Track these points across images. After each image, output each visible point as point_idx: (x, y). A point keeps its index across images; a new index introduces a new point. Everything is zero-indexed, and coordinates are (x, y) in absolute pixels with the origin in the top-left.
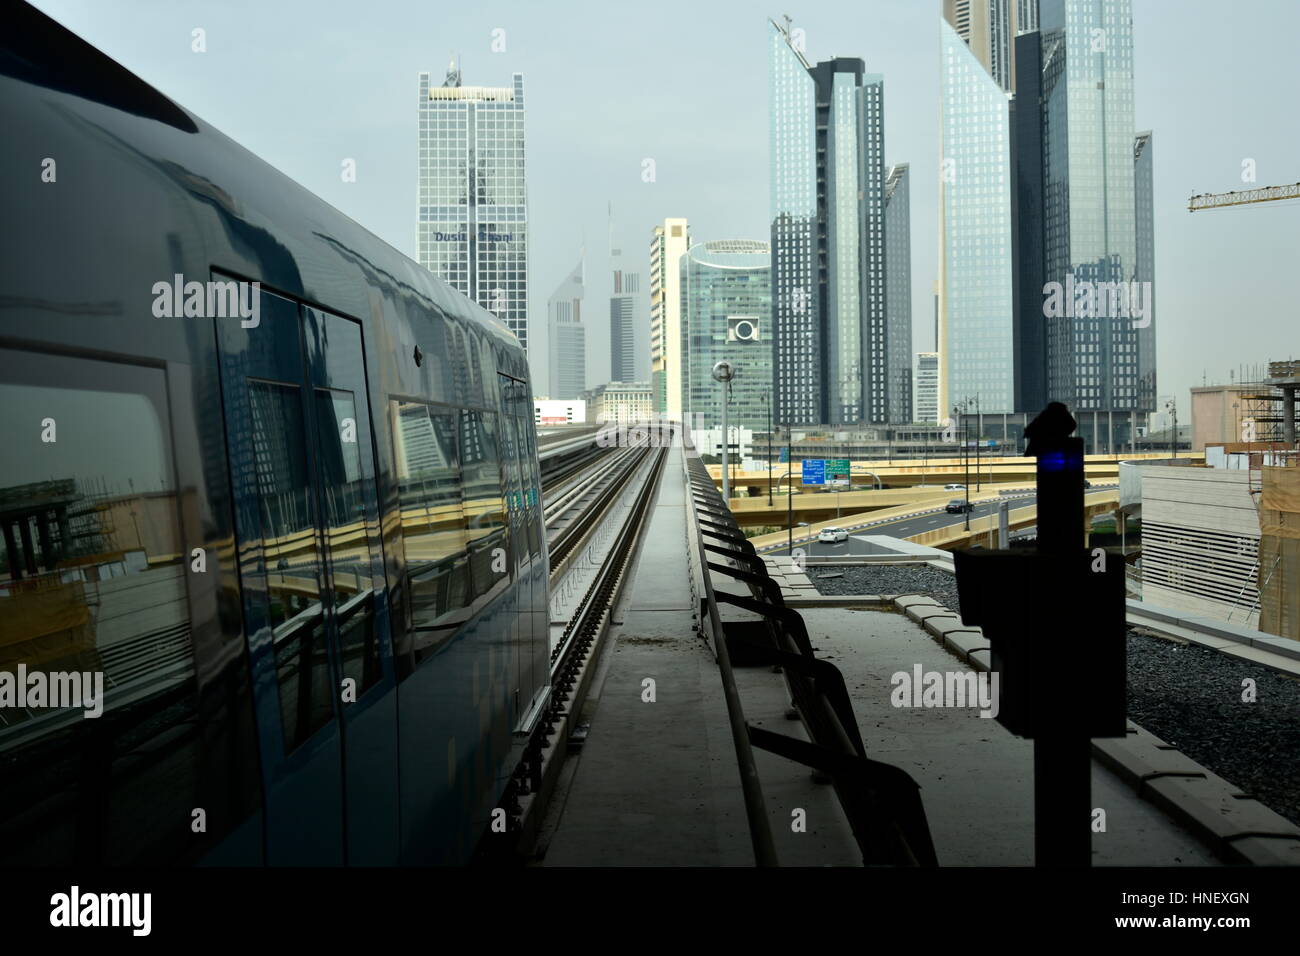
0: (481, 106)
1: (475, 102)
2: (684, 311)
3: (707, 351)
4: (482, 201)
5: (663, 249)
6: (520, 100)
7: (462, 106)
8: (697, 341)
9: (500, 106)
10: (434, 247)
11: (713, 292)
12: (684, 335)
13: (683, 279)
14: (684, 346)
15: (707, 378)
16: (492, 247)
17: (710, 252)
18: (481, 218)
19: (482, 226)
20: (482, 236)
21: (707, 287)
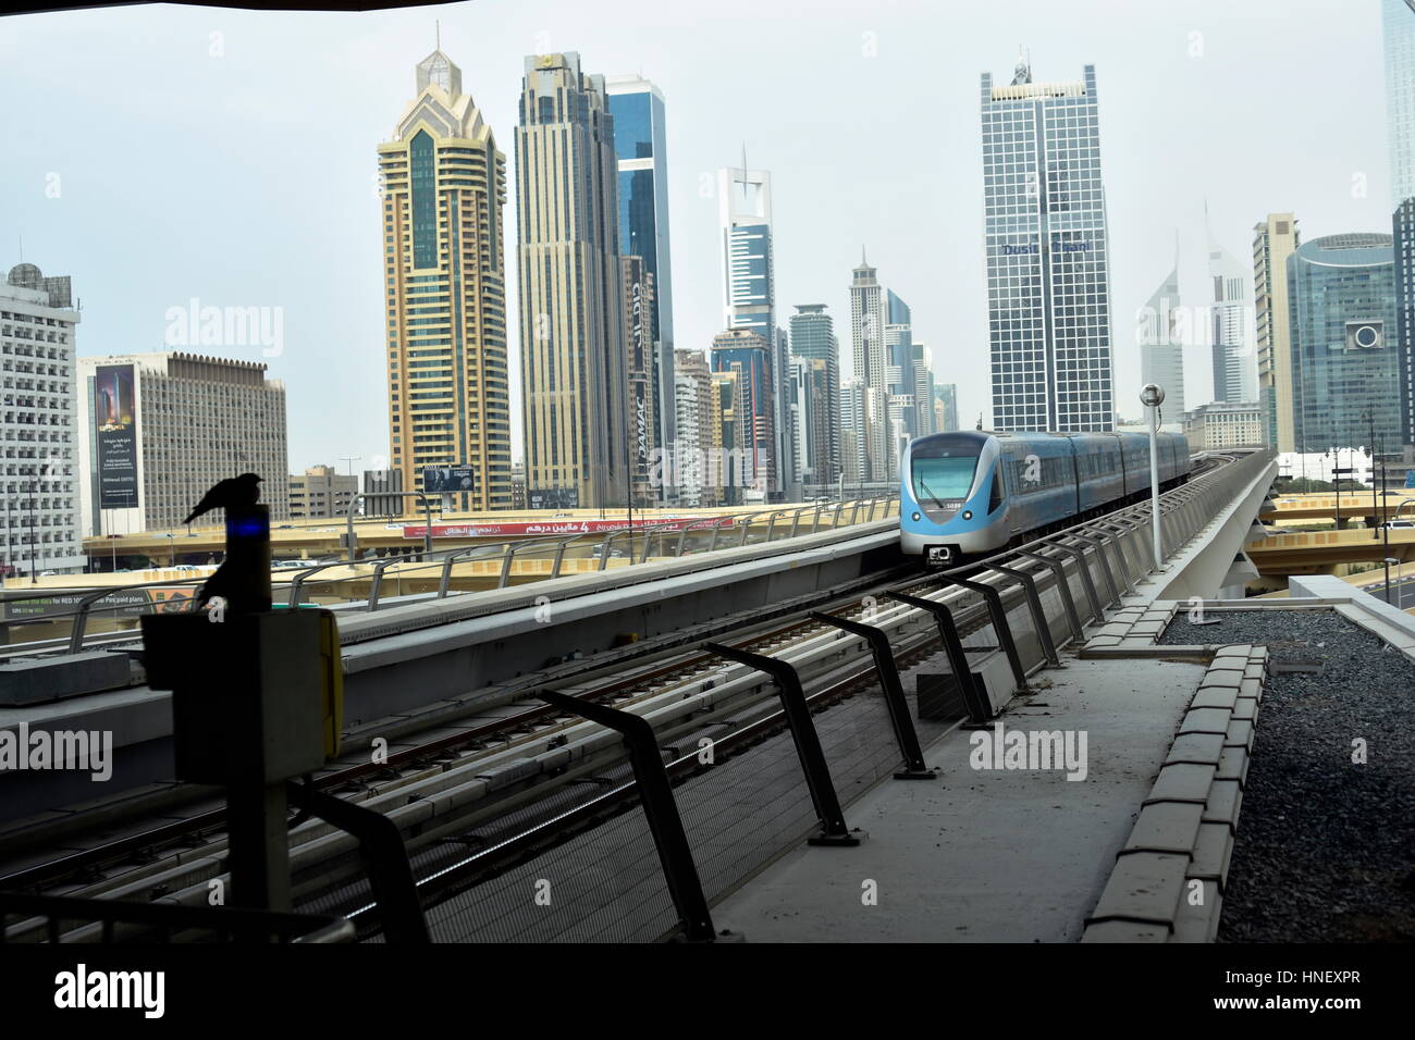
0: (1049, 104)
1: (1042, 99)
2: (1293, 317)
3: (1321, 363)
4: (1054, 208)
5: (1267, 249)
6: (1093, 93)
7: (1029, 105)
8: (1311, 351)
9: (1071, 102)
10: (1003, 262)
11: (1327, 295)
12: (1295, 346)
13: (1292, 282)
14: (1296, 358)
15: (1322, 394)
16: (1068, 258)
17: (1322, 249)
18: (1054, 226)
19: (1056, 236)
20: (1056, 246)
21: (1320, 289)
